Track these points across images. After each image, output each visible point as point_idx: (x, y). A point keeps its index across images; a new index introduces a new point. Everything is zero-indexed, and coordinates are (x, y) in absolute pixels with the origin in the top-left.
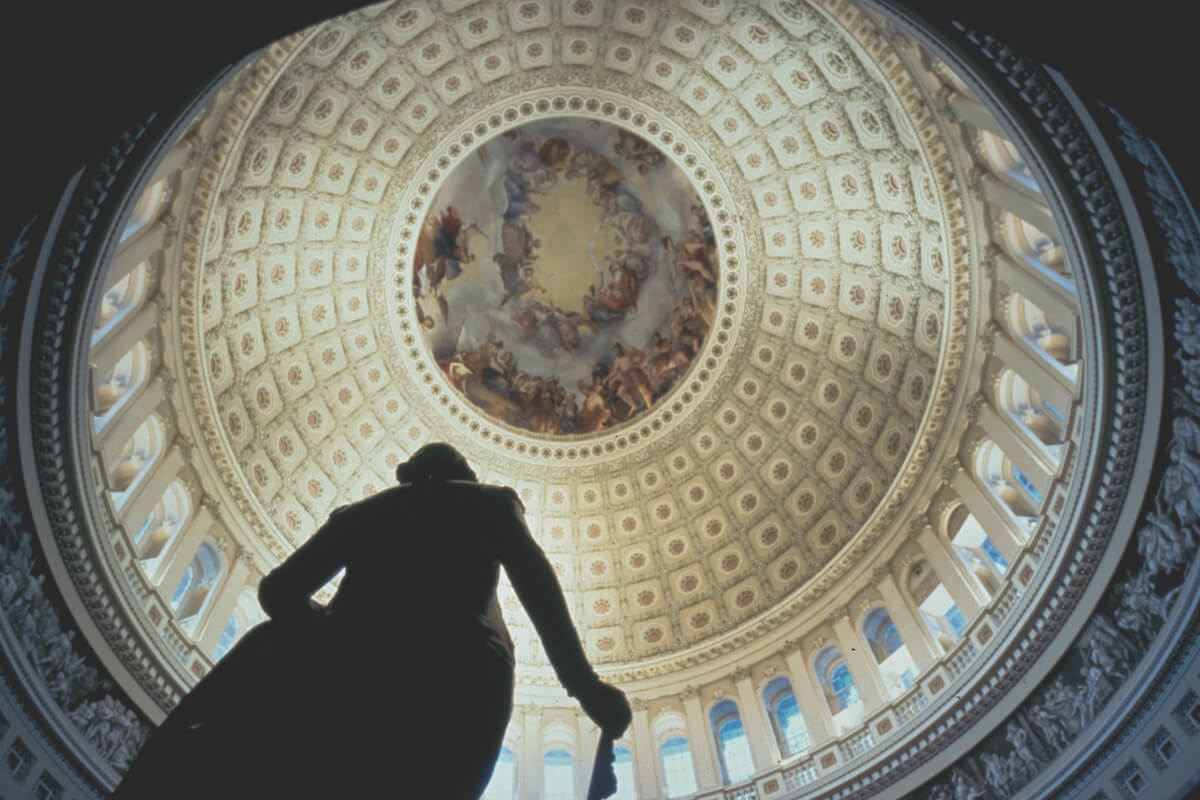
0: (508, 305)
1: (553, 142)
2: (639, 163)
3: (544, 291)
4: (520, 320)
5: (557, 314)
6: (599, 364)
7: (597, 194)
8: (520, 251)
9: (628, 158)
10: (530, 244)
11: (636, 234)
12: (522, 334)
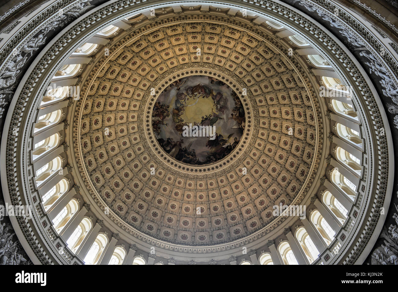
0: (222, 117)
2: (168, 109)
3: (212, 109)
4: (223, 112)
5: (216, 103)
7: (182, 111)
8: (207, 121)
9: (169, 112)
10: (204, 119)
11: (183, 96)
12: (226, 110)
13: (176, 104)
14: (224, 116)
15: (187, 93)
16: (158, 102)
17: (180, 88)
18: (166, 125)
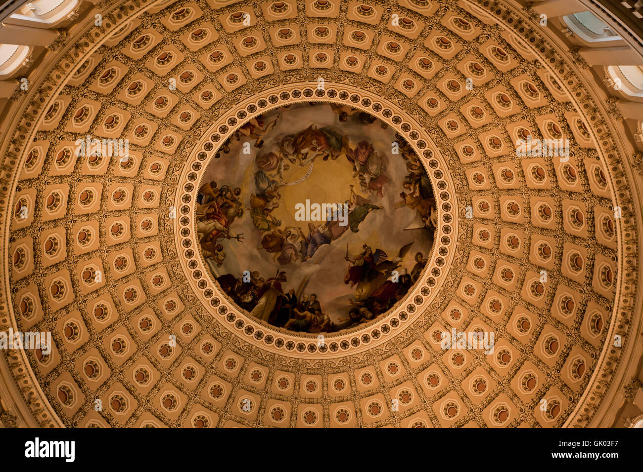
13: (257, 183)
14: (384, 202)
16: (209, 181)
17: (262, 142)
18: (238, 238)
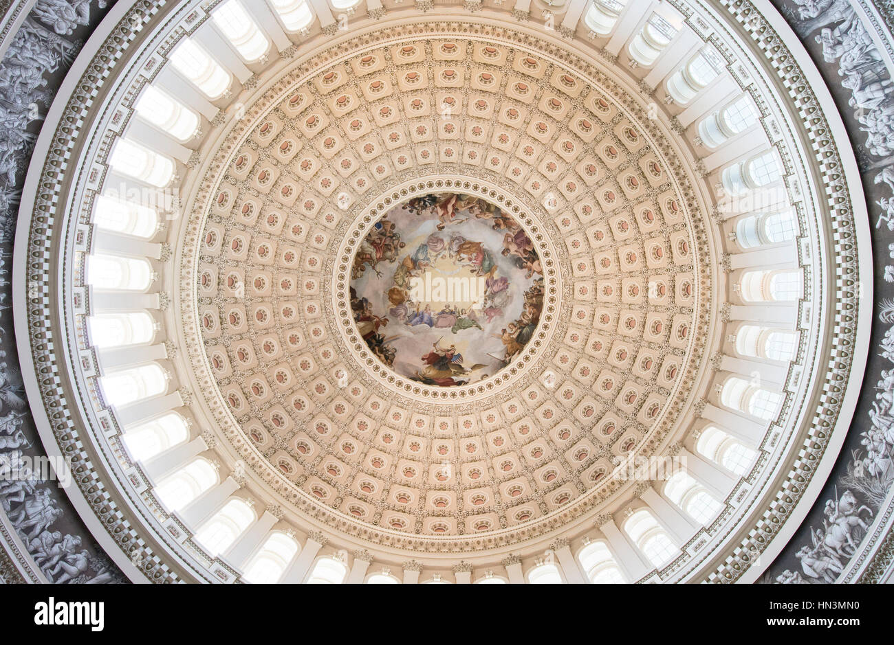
1: (391, 298)
2: (399, 248)
4: (491, 317)
5: (487, 293)
6: (515, 265)
7: (419, 271)
8: (451, 317)
9: (397, 255)
10: (447, 310)
11: (439, 246)
12: (498, 317)
13: (418, 251)
14: (487, 327)
15: (450, 244)
16: (393, 222)
18: (378, 273)
